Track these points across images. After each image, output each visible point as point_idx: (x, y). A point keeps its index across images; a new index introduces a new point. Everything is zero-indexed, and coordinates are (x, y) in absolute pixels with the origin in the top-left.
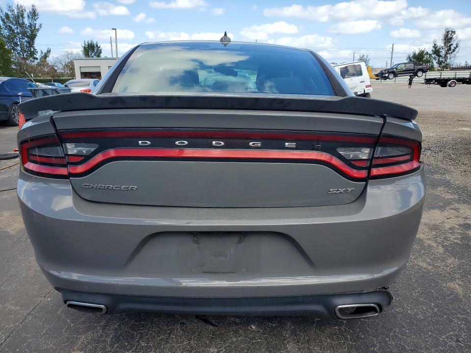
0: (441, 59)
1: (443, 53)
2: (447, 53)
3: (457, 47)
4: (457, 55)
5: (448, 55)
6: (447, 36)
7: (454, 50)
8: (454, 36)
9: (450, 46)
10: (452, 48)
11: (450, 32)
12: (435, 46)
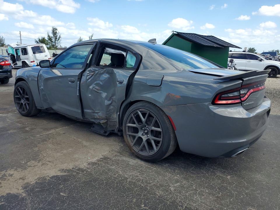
0: (53, 43)
1: (53, 40)
2: (55, 41)
3: (60, 37)
4: (61, 42)
5: (56, 42)
6: (53, 31)
7: (59, 39)
8: (57, 31)
9: (56, 36)
10: (58, 37)
11: (55, 29)
12: (49, 36)
